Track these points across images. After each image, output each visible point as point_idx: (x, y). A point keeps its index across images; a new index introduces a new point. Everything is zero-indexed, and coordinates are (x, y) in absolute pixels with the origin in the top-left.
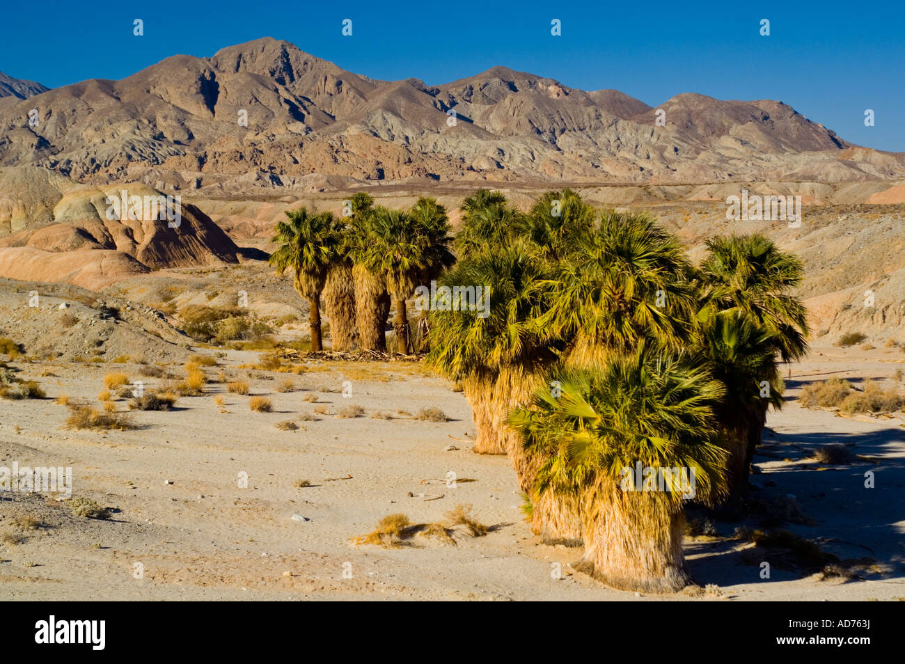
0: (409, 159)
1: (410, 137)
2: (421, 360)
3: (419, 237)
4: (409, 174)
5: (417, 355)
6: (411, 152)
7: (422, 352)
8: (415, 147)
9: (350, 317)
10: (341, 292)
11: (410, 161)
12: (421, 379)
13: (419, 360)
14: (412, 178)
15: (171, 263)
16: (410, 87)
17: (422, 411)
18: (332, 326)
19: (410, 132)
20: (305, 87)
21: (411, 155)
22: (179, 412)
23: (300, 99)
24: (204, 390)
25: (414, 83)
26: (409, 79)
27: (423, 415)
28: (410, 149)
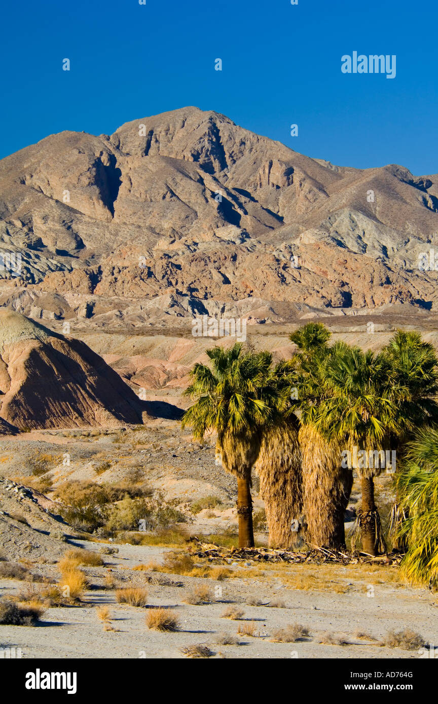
0: (388, 278)
1: (389, 247)
2: (394, 563)
3: (393, 388)
4: (387, 300)
5: (388, 555)
6: (389, 269)
7: (395, 551)
8: (396, 261)
9: (294, 501)
10: (282, 465)
11: (388, 282)
12: (393, 589)
13: (391, 563)
14: (391, 305)
15: (48, 423)
16: (390, 177)
17: (391, 634)
18: (268, 514)
19: (389, 241)
20: (241, 177)
21: (390, 273)
22: (48, 628)
23: (233, 192)
24: (84, 598)
25: (395, 172)
26: (389, 166)
27: (392, 639)
28: (389, 265)
